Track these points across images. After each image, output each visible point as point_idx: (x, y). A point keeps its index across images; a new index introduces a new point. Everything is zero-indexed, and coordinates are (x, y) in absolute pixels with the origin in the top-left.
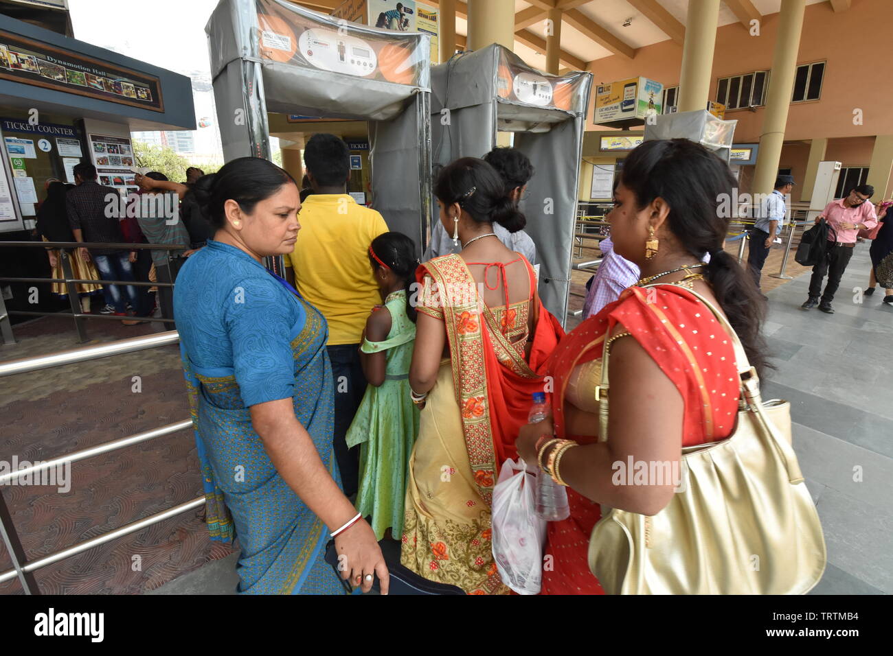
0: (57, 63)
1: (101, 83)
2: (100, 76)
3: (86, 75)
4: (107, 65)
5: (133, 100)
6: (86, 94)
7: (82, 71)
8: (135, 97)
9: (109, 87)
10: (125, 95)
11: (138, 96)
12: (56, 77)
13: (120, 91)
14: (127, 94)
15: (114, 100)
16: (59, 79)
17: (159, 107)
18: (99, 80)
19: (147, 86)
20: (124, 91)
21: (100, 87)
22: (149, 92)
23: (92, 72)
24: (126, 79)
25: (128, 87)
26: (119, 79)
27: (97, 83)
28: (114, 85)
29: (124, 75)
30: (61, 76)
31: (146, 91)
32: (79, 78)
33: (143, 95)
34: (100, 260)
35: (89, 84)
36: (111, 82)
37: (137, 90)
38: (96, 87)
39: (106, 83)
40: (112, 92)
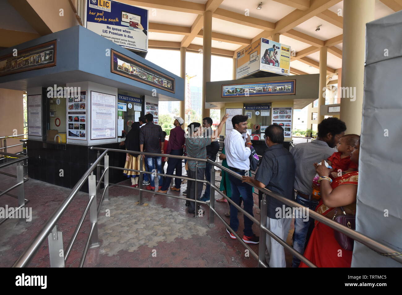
0: (145, 72)
1: (157, 81)
2: (157, 78)
3: (153, 77)
4: (160, 73)
5: (166, 88)
6: (152, 85)
7: (152, 75)
8: (166, 86)
9: (159, 82)
10: (164, 86)
11: (168, 86)
12: (144, 77)
13: (163, 84)
14: (164, 85)
15: (160, 88)
16: (144, 78)
17: (173, 91)
18: (157, 79)
19: (171, 82)
20: (164, 84)
21: (156, 82)
22: (171, 85)
23: (155, 76)
24: (165, 79)
25: (165, 82)
26: (163, 79)
27: (156, 81)
28: (161, 82)
29: (164, 77)
30: (145, 77)
31: (170, 84)
32: (150, 78)
33: (169, 86)
34: (149, 160)
35: (153, 81)
36: (160, 80)
37: (168, 83)
38: (155, 82)
39: (159, 80)
40: (160, 84)
